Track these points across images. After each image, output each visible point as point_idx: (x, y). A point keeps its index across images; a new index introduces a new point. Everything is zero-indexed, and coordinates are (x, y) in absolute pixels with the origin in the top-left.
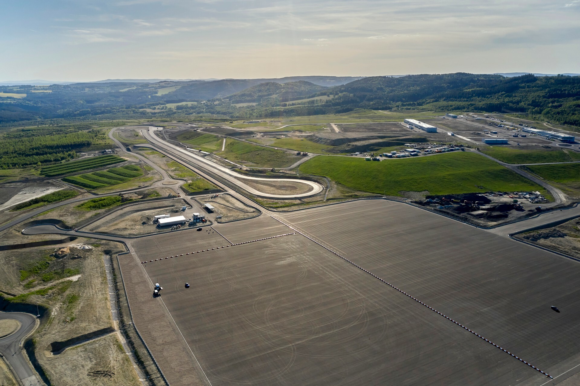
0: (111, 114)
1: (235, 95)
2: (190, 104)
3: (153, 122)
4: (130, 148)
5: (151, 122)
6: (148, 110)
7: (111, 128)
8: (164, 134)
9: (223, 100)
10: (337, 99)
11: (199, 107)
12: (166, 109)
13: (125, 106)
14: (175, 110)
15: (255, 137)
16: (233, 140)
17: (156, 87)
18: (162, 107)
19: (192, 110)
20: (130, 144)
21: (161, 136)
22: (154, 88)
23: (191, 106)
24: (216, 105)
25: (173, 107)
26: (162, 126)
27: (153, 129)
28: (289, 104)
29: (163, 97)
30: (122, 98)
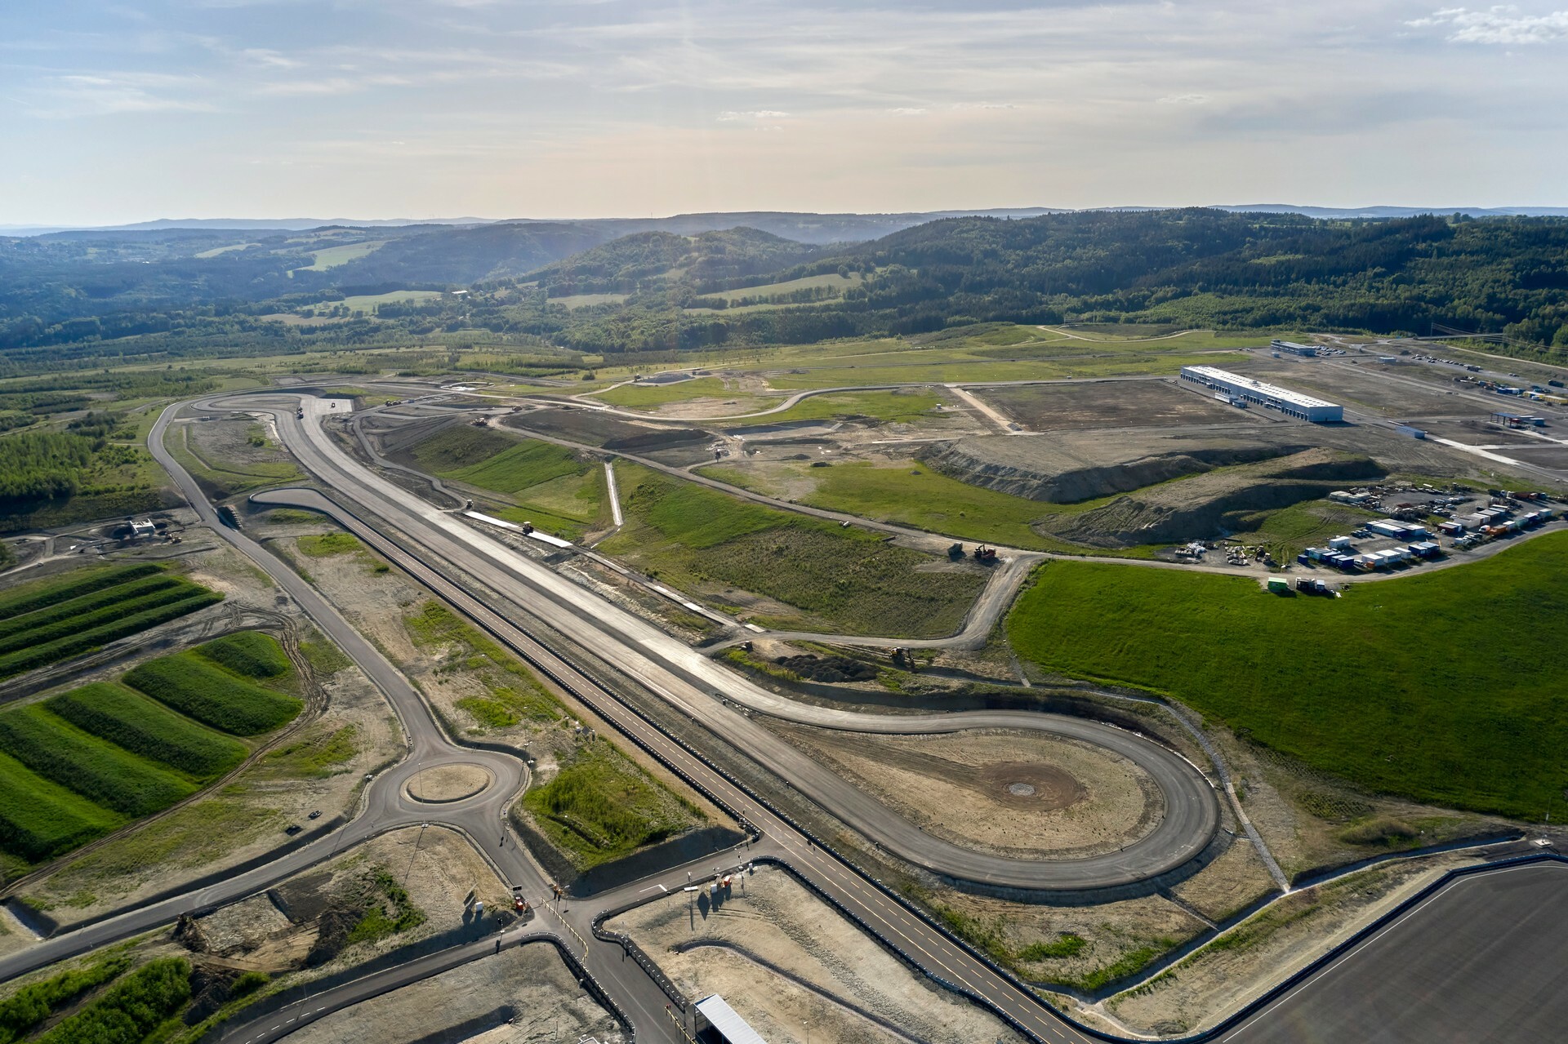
0: (168, 334)
1: (556, 272)
2: (419, 298)
3: (313, 376)
4: (232, 507)
5: (307, 377)
6: (290, 320)
7: (161, 406)
8: (361, 435)
9: (519, 286)
10: (875, 285)
11: (451, 309)
12: (345, 315)
13: (211, 307)
14: (375, 321)
15: (723, 458)
16: (645, 473)
17: (307, 243)
18: (332, 309)
19: (429, 319)
20: (233, 488)
21: (351, 441)
22: (300, 248)
23: (423, 304)
24: (502, 302)
25: (368, 309)
26: (350, 393)
27: (316, 407)
28: (733, 301)
29: (332, 274)
30: (204, 277)
